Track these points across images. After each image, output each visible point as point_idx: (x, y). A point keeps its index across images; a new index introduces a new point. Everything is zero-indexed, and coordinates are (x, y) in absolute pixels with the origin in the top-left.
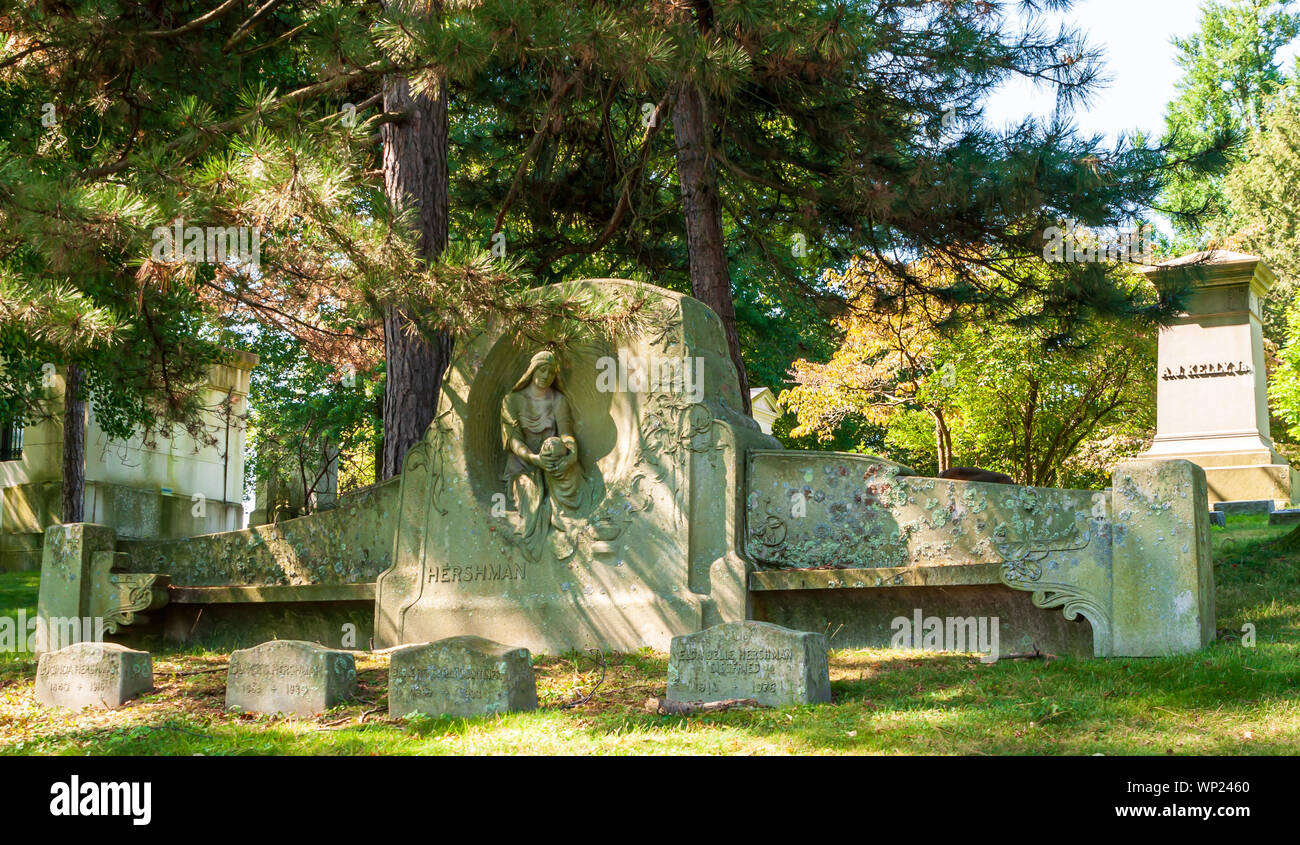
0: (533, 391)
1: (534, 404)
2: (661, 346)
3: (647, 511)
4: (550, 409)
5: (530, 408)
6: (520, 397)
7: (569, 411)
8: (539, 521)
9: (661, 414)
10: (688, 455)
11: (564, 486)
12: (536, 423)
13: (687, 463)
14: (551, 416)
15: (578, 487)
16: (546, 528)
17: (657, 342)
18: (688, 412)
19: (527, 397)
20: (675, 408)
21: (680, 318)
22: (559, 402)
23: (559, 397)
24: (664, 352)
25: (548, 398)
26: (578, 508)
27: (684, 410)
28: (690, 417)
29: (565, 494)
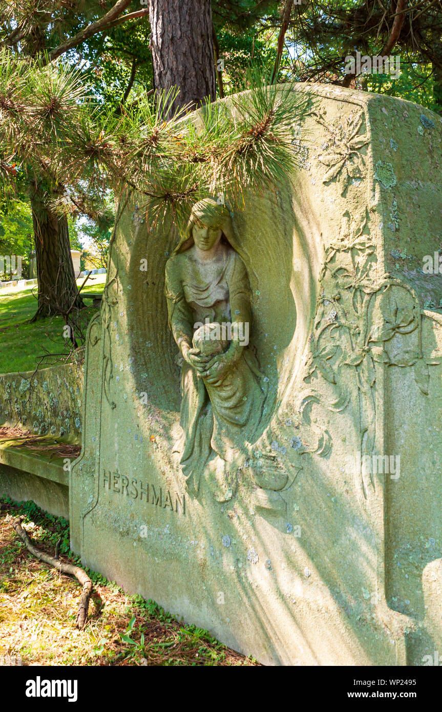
0: (198, 252)
1: (201, 269)
2: (338, 187)
3: (322, 455)
4: (221, 275)
5: (196, 274)
6: (184, 260)
7: (246, 276)
8: (197, 439)
9: (339, 300)
10: (380, 370)
11: (224, 394)
12: (204, 295)
13: (380, 387)
14: (223, 284)
15: (245, 393)
16: (206, 451)
17: (333, 179)
18: (379, 299)
19: (192, 260)
20: (359, 289)
21: (367, 136)
22: (231, 264)
23: (233, 256)
24: (343, 195)
25: (218, 260)
26: (244, 425)
27: (373, 294)
28: (383, 308)
29: (227, 405)
